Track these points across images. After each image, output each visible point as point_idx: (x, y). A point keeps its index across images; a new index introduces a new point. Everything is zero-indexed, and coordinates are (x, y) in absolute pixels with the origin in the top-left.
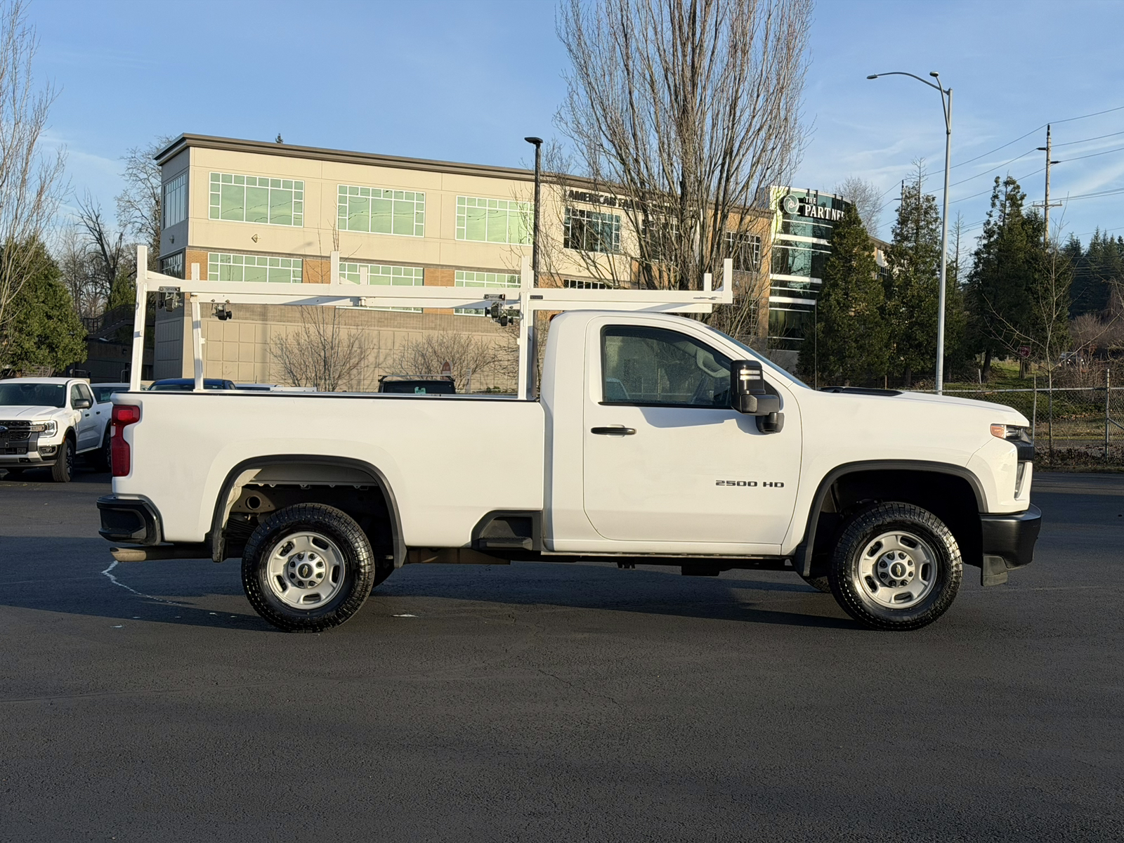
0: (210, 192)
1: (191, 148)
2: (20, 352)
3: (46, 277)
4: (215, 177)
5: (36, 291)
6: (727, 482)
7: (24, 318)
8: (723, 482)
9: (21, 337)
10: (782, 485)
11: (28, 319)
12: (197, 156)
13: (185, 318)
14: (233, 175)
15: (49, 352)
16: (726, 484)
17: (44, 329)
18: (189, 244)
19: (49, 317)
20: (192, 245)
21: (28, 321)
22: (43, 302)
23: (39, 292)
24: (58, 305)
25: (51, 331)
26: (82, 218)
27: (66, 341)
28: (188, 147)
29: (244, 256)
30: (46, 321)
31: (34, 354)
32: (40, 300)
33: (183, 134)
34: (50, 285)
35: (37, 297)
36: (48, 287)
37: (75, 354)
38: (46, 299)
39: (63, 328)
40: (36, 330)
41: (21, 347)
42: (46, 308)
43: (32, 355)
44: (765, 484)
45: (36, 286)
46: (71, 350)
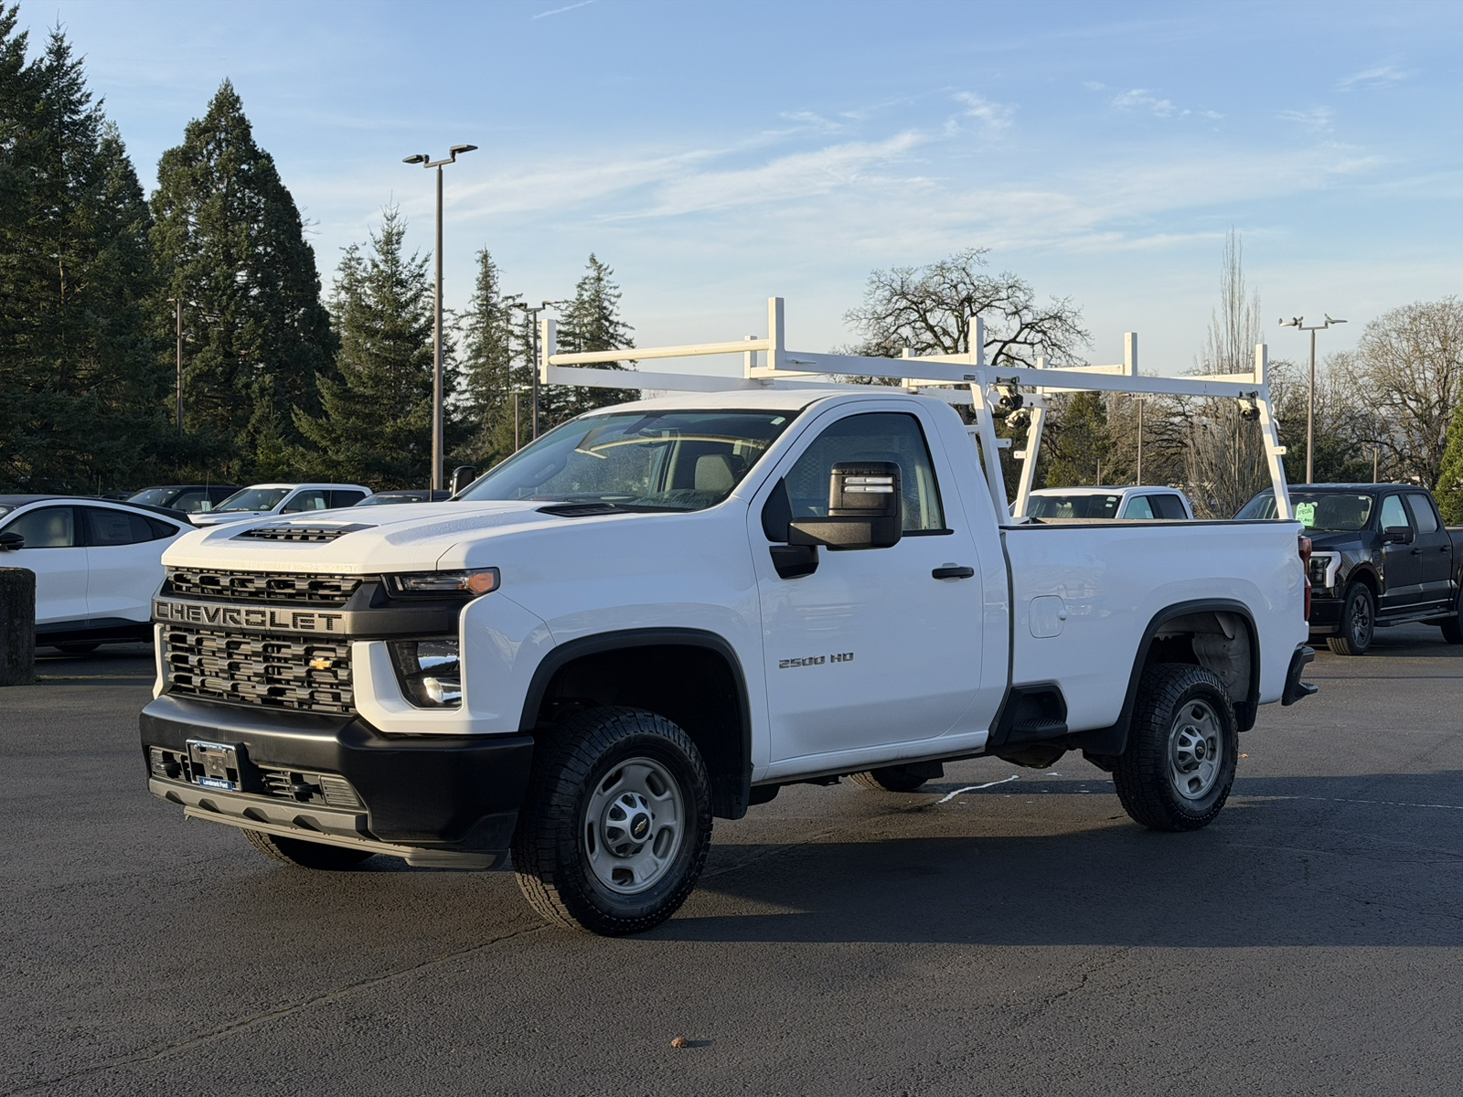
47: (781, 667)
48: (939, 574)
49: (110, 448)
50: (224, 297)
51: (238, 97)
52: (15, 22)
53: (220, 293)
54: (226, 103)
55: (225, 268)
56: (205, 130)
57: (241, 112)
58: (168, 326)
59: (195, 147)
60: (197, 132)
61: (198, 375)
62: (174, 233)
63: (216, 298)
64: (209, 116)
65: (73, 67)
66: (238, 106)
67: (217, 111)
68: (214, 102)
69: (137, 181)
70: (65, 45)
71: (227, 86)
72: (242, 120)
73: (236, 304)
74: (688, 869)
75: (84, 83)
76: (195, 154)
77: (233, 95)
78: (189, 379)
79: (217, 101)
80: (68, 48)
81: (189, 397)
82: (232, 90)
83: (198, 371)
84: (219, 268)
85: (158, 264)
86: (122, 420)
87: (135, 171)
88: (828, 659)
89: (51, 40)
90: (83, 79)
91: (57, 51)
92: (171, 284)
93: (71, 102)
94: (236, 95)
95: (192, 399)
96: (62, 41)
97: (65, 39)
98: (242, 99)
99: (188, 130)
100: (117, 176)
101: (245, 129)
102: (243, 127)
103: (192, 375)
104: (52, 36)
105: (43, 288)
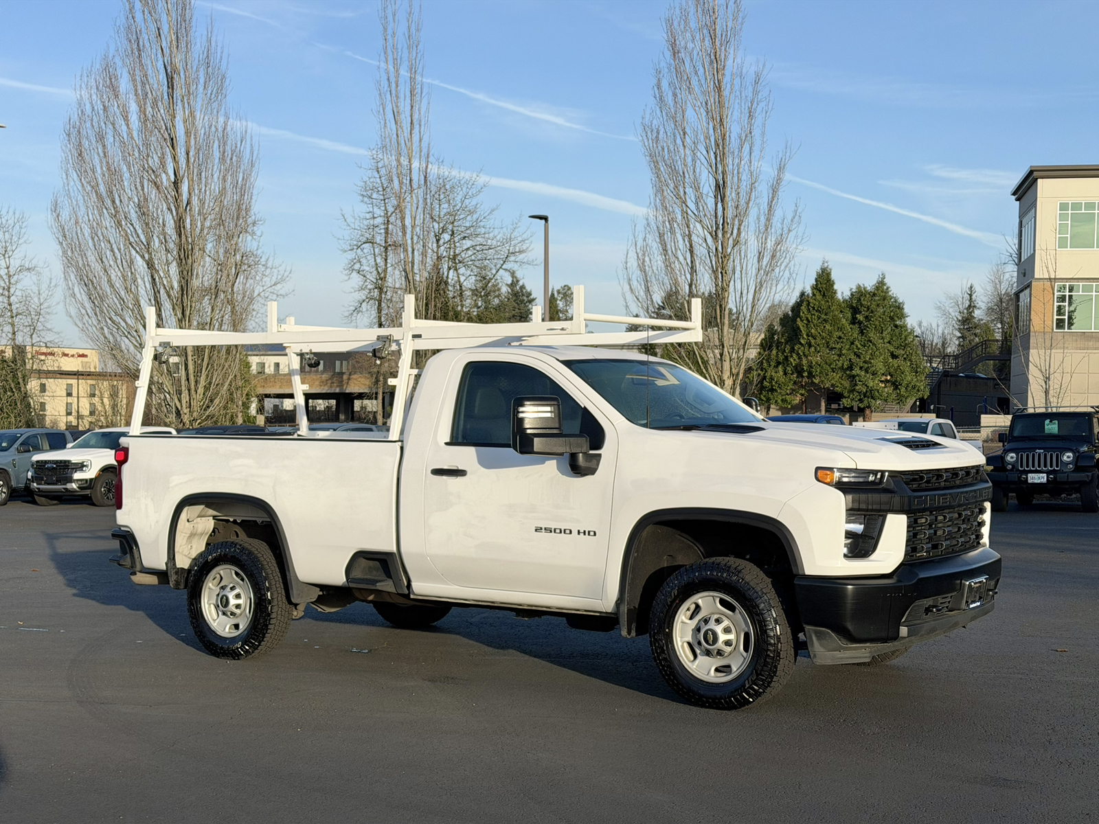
0: (1058, 222)
1: (1039, 180)
2: (865, 390)
3: (892, 318)
4: (1064, 207)
5: (882, 333)
6: (545, 529)
7: (870, 359)
8: (541, 529)
9: (866, 376)
10: (595, 534)
11: (873, 359)
12: (1045, 187)
13: (1031, 350)
14: (1083, 202)
15: (894, 390)
16: (543, 530)
17: (889, 368)
18: (1036, 277)
19: (894, 356)
20: (1038, 277)
21: (872, 361)
22: (889, 342)
23: (885, 333)
24: (903, 344)
25: (894, 370)
26: (1011, 256)
27: (909, 378)
28: (1036, 179)
29: (1094, 284)
30: (891, 360)
31: (878, 392)
32: (886, 341)
33: (1031, 167)
34: (896, 326)
35: (883, 338)
36: (894, 328)
37: (918, 391)
38: (891, 339)
39: (906, 366)
40: (881, 369)
41: (866, 385)
42: (892, 349)
43: (876, 393)
44: (579, 532)
45: (882, 327)
46: (914, 387)
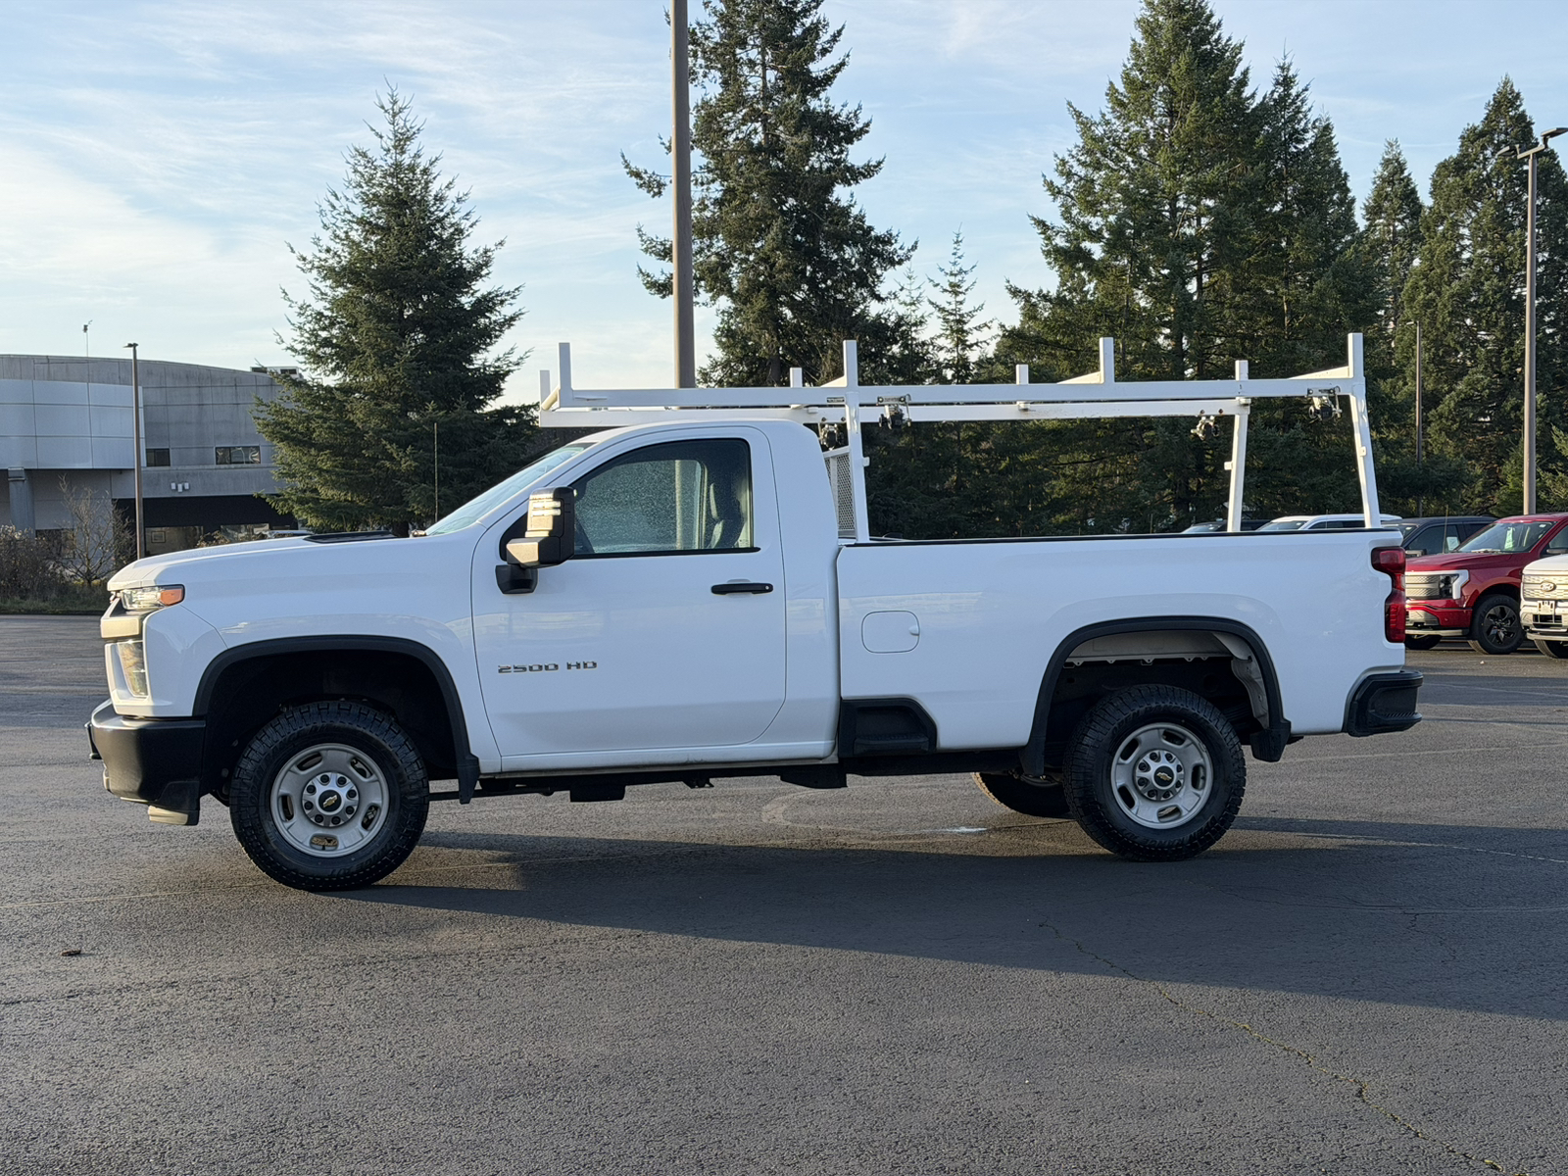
47: (500, 671)
48: (718, 590)
49: (1321, 484)
50: (1494, 313)
51: (1518, 94)
52: (1240, 59)
53: (1489, 309)
54: (1506, 102)
55: (1496, 281)
56: (1482, 134)
57: (1521, 109)
58: (1433, 349)
59: (1468, 155)
60: (1474, 138)
61: (1463, 399)
62: (1443, 250)
63: (1484, 314)
64: (1486, 119)
65: (1298, 96)
66: (1518, 103)
67: (1495, 111)
68: (1492, 103)
69: (1418, 199)
70: (1290, 74)
71: (1506, 83)
72: (1522, 116)
73: (1506, 319)
74: (389, 841)
75: (1310, 110)
76: (1469, 162)
77: (1513, 92)
78: (1452, 405)
79: (1495, 102)
80: (1294, 77)
81: (1452, 424)
82: (1512, 86)
83: (1463, 396)
84: (1489, 282)
85: (1425, 285)
86: (1336, 454)
87: (1417, 189)
88: (563, 666)
89: (1279, 71)
90: (1309, 106)
91: (1283, 81)
92: (1437, 305)
93: (1296, 131)
94: (1516, 91)
95: (1455, 426)
96: (1288, 69)
97: (1291, 67)
98: (1522, 96)
99: (1462, 137)
100: (1396, 196)
101: (1525, 127)
102: (1523, 124)
103: (1457, 400)
104: (1279, 67)
105: (1268, 324)
